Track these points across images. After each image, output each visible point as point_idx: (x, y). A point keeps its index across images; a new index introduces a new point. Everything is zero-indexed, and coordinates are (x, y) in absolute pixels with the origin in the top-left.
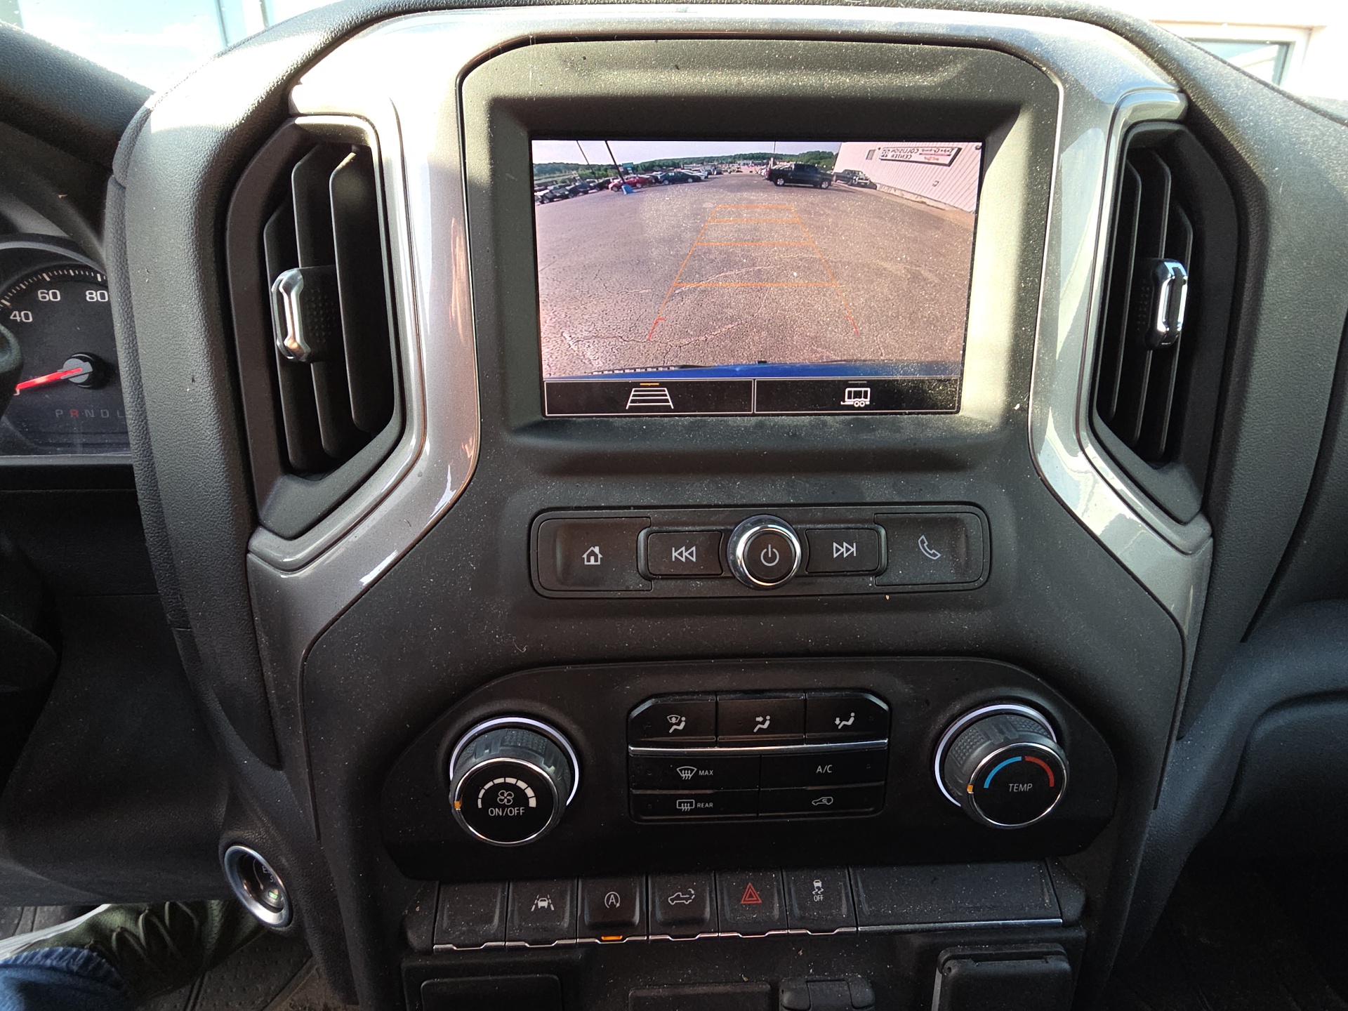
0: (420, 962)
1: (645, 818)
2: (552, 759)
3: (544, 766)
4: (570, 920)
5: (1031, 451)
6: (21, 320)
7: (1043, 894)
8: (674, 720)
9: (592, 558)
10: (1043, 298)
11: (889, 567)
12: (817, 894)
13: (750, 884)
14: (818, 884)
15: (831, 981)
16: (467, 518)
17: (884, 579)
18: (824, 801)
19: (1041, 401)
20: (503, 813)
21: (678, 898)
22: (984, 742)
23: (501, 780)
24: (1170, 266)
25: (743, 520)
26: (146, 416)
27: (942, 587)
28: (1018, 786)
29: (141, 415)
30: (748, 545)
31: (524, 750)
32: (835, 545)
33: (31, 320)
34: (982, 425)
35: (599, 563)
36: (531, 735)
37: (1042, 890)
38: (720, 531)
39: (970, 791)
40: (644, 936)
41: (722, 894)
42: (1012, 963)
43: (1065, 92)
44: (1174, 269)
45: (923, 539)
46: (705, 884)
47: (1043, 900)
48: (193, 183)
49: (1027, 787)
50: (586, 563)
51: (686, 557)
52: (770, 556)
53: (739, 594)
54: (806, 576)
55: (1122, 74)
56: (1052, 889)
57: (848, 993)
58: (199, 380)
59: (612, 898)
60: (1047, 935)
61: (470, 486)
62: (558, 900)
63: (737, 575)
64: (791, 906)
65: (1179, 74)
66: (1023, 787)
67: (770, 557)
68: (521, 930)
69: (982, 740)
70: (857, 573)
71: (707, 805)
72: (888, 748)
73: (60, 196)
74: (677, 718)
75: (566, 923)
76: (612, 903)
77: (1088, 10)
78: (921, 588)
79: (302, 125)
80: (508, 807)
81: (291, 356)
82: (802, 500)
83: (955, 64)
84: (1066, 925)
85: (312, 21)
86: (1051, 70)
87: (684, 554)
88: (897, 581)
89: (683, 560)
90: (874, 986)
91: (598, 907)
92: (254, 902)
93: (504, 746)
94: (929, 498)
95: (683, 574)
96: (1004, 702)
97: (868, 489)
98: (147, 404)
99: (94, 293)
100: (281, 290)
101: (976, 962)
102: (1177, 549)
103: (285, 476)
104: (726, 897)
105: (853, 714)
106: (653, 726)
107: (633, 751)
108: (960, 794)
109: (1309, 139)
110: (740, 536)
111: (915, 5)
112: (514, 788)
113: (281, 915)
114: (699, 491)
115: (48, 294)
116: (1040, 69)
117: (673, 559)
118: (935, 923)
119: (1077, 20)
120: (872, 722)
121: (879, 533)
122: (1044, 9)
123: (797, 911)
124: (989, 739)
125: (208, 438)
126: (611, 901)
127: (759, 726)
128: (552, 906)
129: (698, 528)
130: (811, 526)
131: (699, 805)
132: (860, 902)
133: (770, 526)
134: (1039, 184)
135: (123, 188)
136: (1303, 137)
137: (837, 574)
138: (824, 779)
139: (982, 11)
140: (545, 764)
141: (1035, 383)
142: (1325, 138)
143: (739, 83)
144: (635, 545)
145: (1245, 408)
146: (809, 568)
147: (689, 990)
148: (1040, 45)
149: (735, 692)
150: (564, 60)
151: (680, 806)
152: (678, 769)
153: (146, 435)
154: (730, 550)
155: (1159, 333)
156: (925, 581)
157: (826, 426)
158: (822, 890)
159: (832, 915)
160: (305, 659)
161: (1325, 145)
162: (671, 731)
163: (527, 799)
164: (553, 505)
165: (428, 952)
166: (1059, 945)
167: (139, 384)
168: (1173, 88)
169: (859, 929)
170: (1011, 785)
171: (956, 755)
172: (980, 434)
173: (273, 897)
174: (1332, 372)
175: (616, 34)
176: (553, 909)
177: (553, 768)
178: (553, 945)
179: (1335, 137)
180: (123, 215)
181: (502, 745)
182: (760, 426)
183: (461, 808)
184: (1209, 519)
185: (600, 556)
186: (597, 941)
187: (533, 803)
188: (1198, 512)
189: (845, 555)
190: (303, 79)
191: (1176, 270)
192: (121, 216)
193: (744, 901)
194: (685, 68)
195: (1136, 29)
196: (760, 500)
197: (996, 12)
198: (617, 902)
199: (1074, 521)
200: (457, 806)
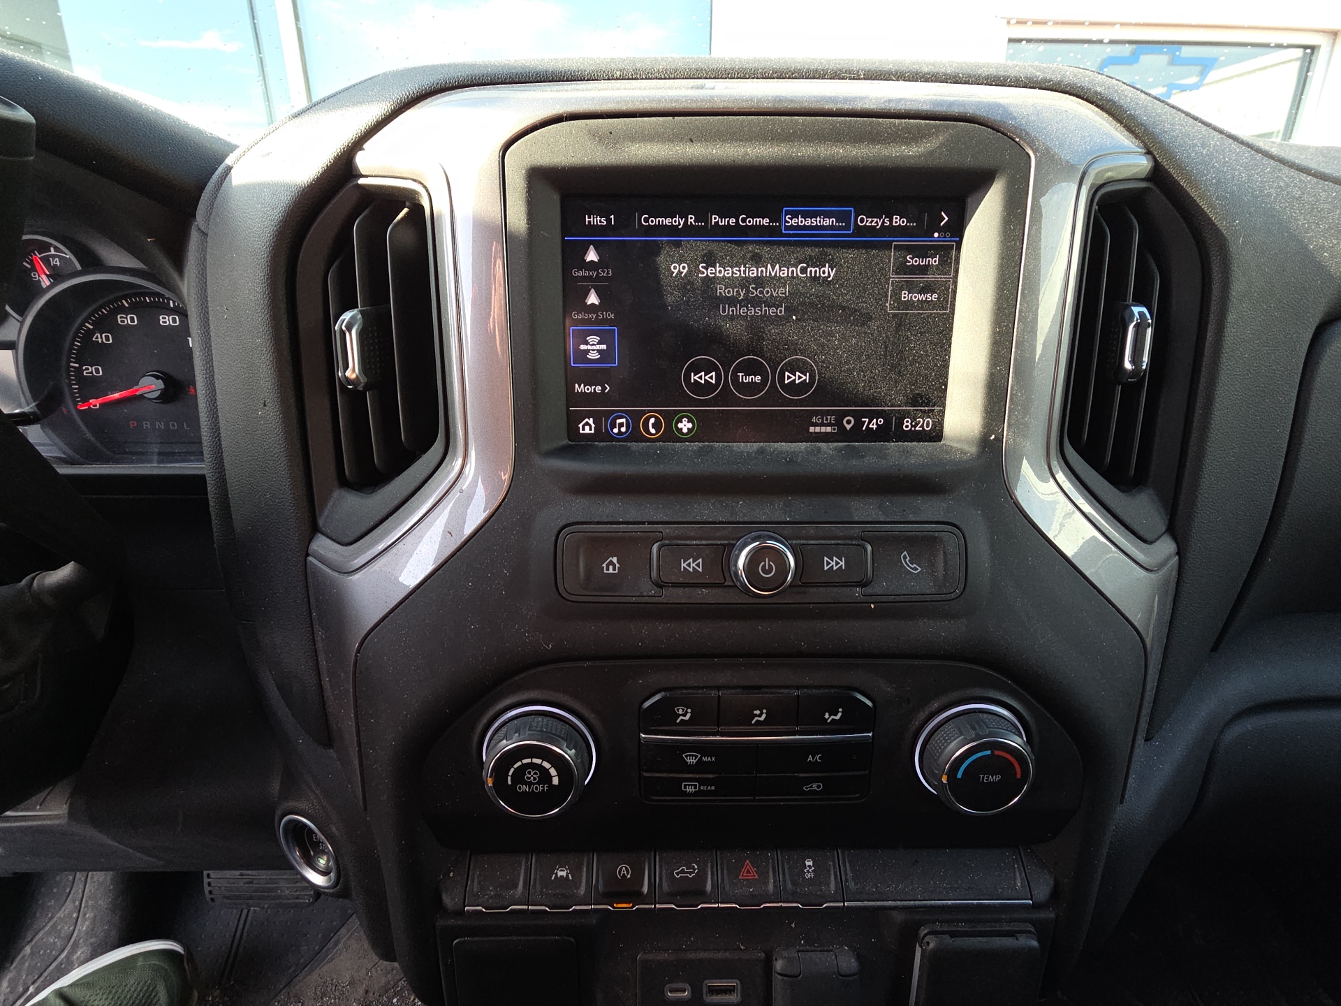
0: (451, 922)
1: (655, 798)
2: (573, 743)
3: (566, 749)
4: (586, 889)
5: (1005, 477)
6: (102, 341)
7: (1015, 879)
8: (681, 712)
9: (611, 567)
10: (1016, 341)
11: (874, 579)
12: (808, 872)
13: (748, 861)
14: (809, 863)
15: (820, 951)
16: (502, 530)
17: (869, 590)
18: (815, 787)
19: (1014, 432)
20: (529, 789)
21: (683, 871)
22: (957, 738)
23: (528, 761)
24: (1136, 310)
25: (745, 536)
26: (219, 433)
27: (922, 598)
28: (988, 777)
29: (215, 432)
30: (748, 558)
31: (548, 734)
32: (826, 559)
33: (111, 341)
34: (961, 453)
35: (617, 571)
36: (555, 722)
37: (1015, 875)
38: (724, 545)
39: (944, 780)
40: (652, 904)
41: (722, 869)
42: (984, 939)
43: (1036, 160)
44: (1139, 313)
45: (905, 555)
46: (707, 860)
47: (1015, 883)
48: (269, 235)
49: (996, 778)
50: (605, 571)
51: (693, 567)
52: (767, 568)
53: (740, 601)
54: (801, 586)
55: (1090, 142)
56: (1024, 874)
57: (835, 962)
58: (270, 405)
59: (624, 870)
60: (1016, 916)
61: (505, 502)
62: (575, 871)
63: (738, 584)
64: (785, 881)
65: (1146, 138)
66: (992, 777)
67: (768, 570)
68: (542, 896)
69: (956, 735)
70: (845, 584)
71: (709, 788)
72: (873, 741)
73: (149, 240)
74: (683, 710)
75: (582, 890)
76: (624, 874)
77: (1062, 81)
78: (902, 598)
79: (363, 184)
80: (534, 784)
81: (350, 385)
82: (798, 518)
83: (937, 136)
84: (1036, 906)
85: (374, 94)
86: (1024, 140)
87: (692, 565)
88: (881, 592)
89: (691, 570)
90: (859, 958)
91: (611, 878)
92: (305, 866)
93: (531, 730)
94: (911, 518)
95: (691, 583)
96: (978, 702)
97: (857, 509)
98: (221, 422)
99: (167, 317)
100: (344, 328)
101: (952, 937)
102: (1141, 566)
103: (342, 489)
104: (725, 872)
105: (840, 710)
106: (662, 717)
107: (644, 738)
108: (936, 783)
109: (1272, 191)
110: (741, 551)
111: (905, 77)
112: (540, 767)
113: (330, 878)
114: (706, 509)
115: (126, 318)
116: (1014, 140)
117: (682, 570)
118: (915, 900)
119: (1052, 90)
120: (857, 717)
121: (866, 550)
122: (1022, 81)
123: (789, 886)
124: (961, 734)
125: (276, 455)
126: (622, 872)
127: (756, 718)
128: (570, 875)
129: (704, 542)
130: (805, 542)
131: (702, 788)
132: (847, 880)
133: (768, 542)
134: (1013, 240)
135: (205, 235)
136: (1266, 190)
137: (828, 584)
138: (814, 767)
139: (965, 83)
140: (567, 747)
141: (1009, 417)
142: (1289, 189)
143: (747, 154)
144: (649, 556)
145: (1208, 437)
146: (803, 578)
147: (692, 955)
148: (1015, 118)
149: (736, 687)
150: (593, 134)
151: (685, 788)
152: (684, 756)
153: (218, 450)
154: (732, 562)
155: (1125, 370)
156: (906, 593)
157: (820, 452)
158: (813, 868)
159: (821, 890)
160: (358, 651)
161: (1289, 196)
162: (678, 721)
163: (551, 777)
164: (578, 520)
165: (460, 913)
166: (1030, 925)
167: (214, 405)
168: (1140, 150)
169: (846, 904)
170: (981, 776)
171: (933, 749)
172: (959, 462)
173: (322, 862)
174: (1293, 405)
175: (638, 112)
176: (571, 878)
177: (573, 751)
178: (571, 910)
179: (1299, 188)
180: (205, 259)
181: (529, 730)
182: (761, 451)
183: (493, 784)
184: (1175, 539)
185: (617, 565)
186: (609, 907)
187: (555, 781)
188: (1165, 532)
189: (835, 568)
190: (365, 146)
191: (1141, 314)
192: (202, 259)
193: (743, 876)
194: (699, 141)
195: (1106, 98)
196: (759, 518)
197: (978, 84)
198: (628, 874)
199: (1043, 541)
200: (490, 782)
